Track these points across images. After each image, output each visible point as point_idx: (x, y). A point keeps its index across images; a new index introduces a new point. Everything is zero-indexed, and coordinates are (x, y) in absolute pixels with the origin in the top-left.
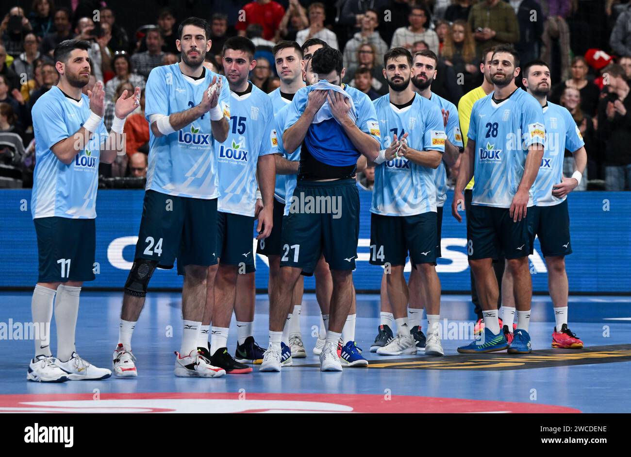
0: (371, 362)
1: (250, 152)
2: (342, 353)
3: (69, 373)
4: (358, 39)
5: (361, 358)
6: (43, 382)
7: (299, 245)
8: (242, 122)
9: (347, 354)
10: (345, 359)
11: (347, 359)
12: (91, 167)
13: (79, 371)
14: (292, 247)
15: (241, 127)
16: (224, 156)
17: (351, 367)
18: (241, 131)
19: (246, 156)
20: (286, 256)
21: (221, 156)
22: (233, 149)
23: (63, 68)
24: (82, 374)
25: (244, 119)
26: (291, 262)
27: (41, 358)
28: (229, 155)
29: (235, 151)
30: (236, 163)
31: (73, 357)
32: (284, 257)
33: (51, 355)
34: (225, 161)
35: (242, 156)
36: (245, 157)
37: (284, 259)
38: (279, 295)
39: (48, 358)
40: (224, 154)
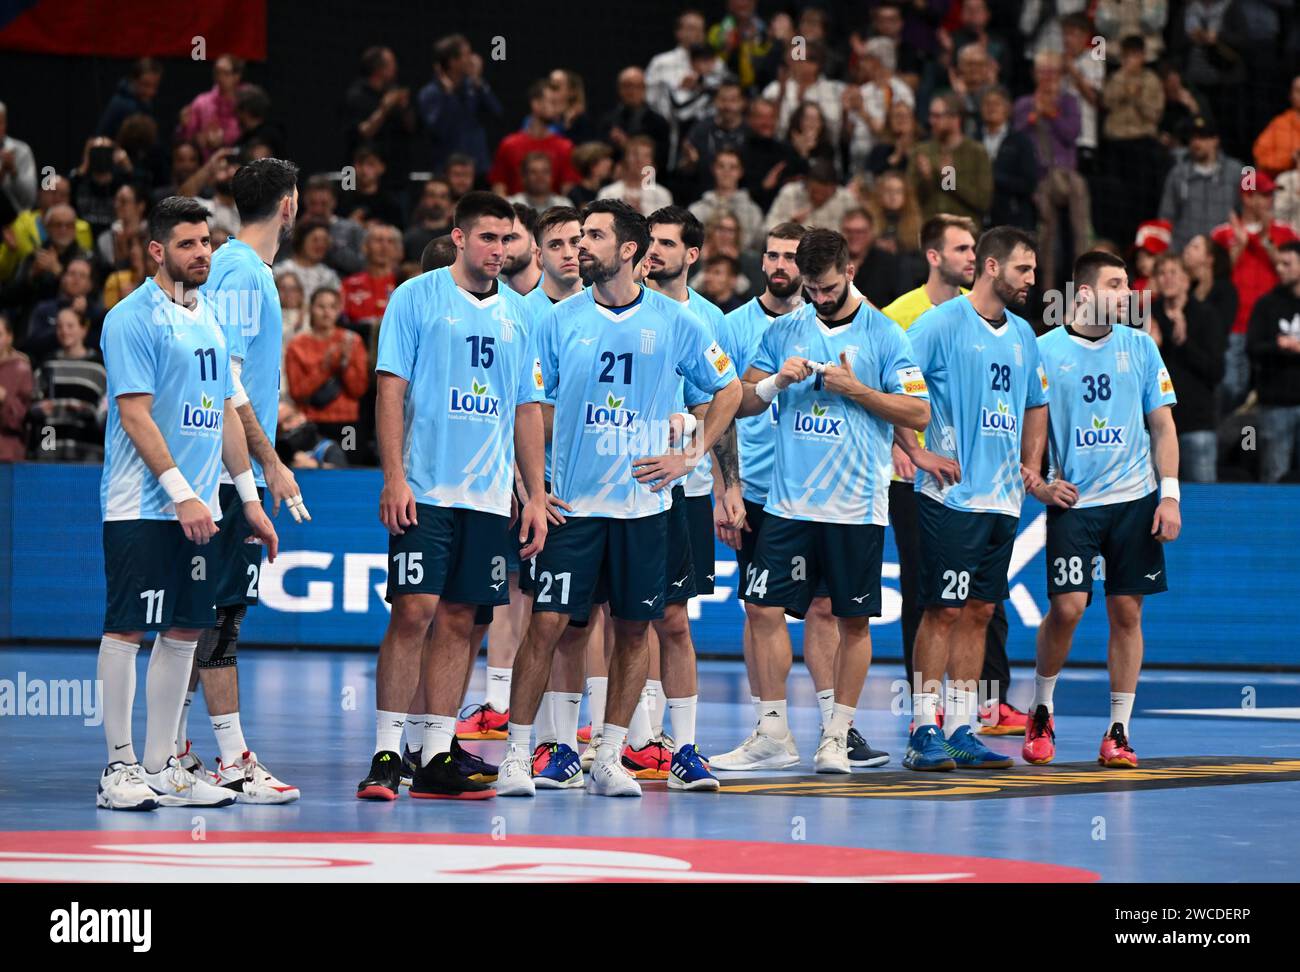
0: (724, 783)
1: (503, 401)
2: (672, 766)
3: (159, 793)
4: (709, 203)
5: (708, 776)
6: (116, 809)
7: (569, 574)
8: (487, 346)
9: (682, 768)
10: (678, 776)
11: (681, 776)
12: (212, 429)
13: (178, 791)
14: (557, 577)
15: (486, 354)
16: (459, 408)
17: (689, 790)
18: (486, 362)
19: (497, 407)
20: (547, 594)
21: (453, 408)
22: (475, 395)
23: (162, 253)
24: (183, 796)
25: (491, 341)
26: (555, 604)
27: (117, 766)
28: (469, 406)
29: (478, 399)
30: (481, 420)
31: (169, 766)
32: (542, 594)
33: (136, 761)
34: (461, 417)
35: (491, 406)
36: (494, 409)
37: (543, 598)
38: (533, 660)
39: (129, 767)
40: (459, 404)
